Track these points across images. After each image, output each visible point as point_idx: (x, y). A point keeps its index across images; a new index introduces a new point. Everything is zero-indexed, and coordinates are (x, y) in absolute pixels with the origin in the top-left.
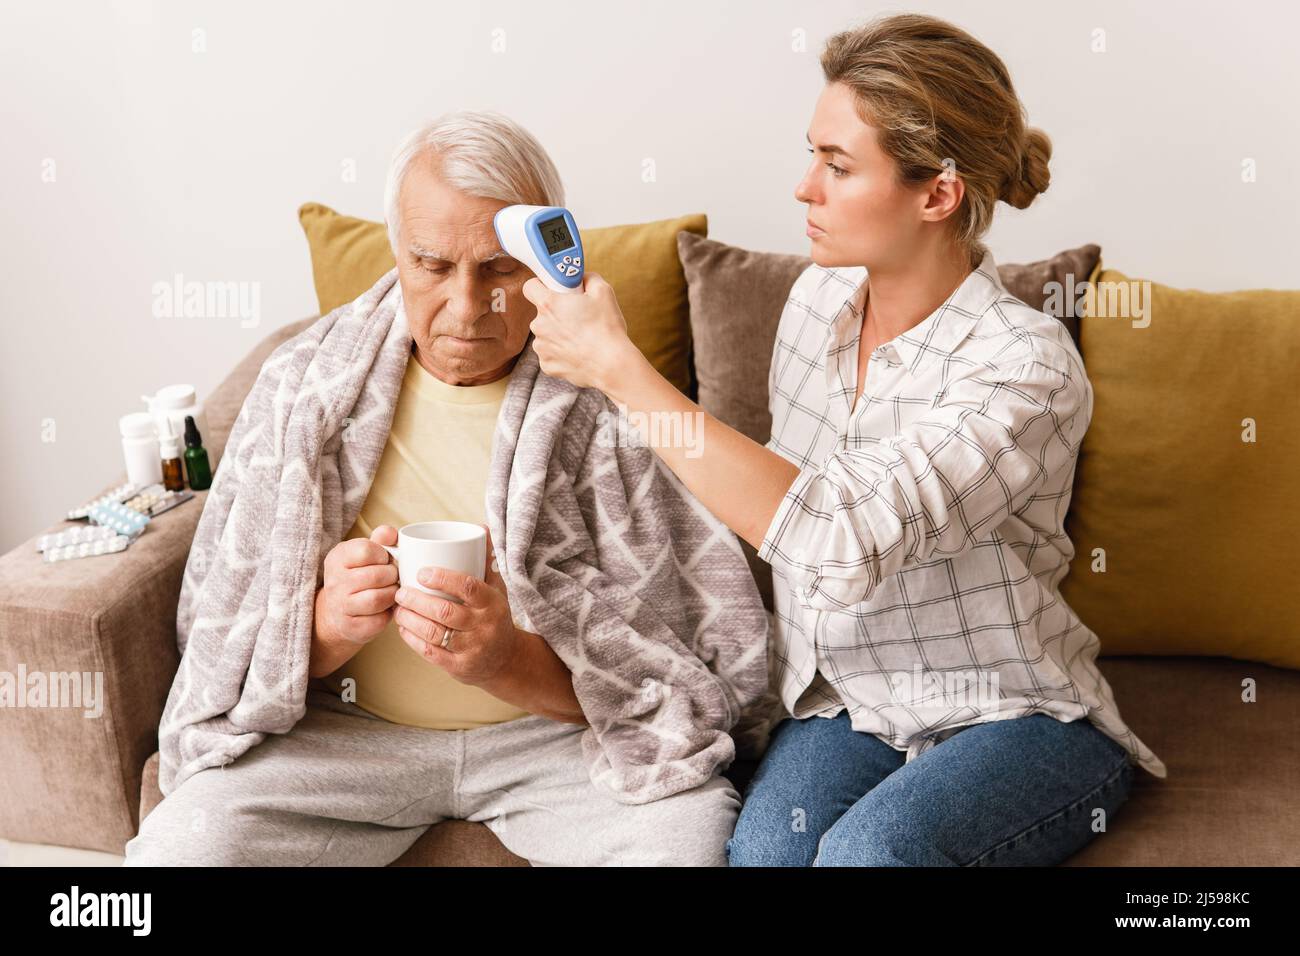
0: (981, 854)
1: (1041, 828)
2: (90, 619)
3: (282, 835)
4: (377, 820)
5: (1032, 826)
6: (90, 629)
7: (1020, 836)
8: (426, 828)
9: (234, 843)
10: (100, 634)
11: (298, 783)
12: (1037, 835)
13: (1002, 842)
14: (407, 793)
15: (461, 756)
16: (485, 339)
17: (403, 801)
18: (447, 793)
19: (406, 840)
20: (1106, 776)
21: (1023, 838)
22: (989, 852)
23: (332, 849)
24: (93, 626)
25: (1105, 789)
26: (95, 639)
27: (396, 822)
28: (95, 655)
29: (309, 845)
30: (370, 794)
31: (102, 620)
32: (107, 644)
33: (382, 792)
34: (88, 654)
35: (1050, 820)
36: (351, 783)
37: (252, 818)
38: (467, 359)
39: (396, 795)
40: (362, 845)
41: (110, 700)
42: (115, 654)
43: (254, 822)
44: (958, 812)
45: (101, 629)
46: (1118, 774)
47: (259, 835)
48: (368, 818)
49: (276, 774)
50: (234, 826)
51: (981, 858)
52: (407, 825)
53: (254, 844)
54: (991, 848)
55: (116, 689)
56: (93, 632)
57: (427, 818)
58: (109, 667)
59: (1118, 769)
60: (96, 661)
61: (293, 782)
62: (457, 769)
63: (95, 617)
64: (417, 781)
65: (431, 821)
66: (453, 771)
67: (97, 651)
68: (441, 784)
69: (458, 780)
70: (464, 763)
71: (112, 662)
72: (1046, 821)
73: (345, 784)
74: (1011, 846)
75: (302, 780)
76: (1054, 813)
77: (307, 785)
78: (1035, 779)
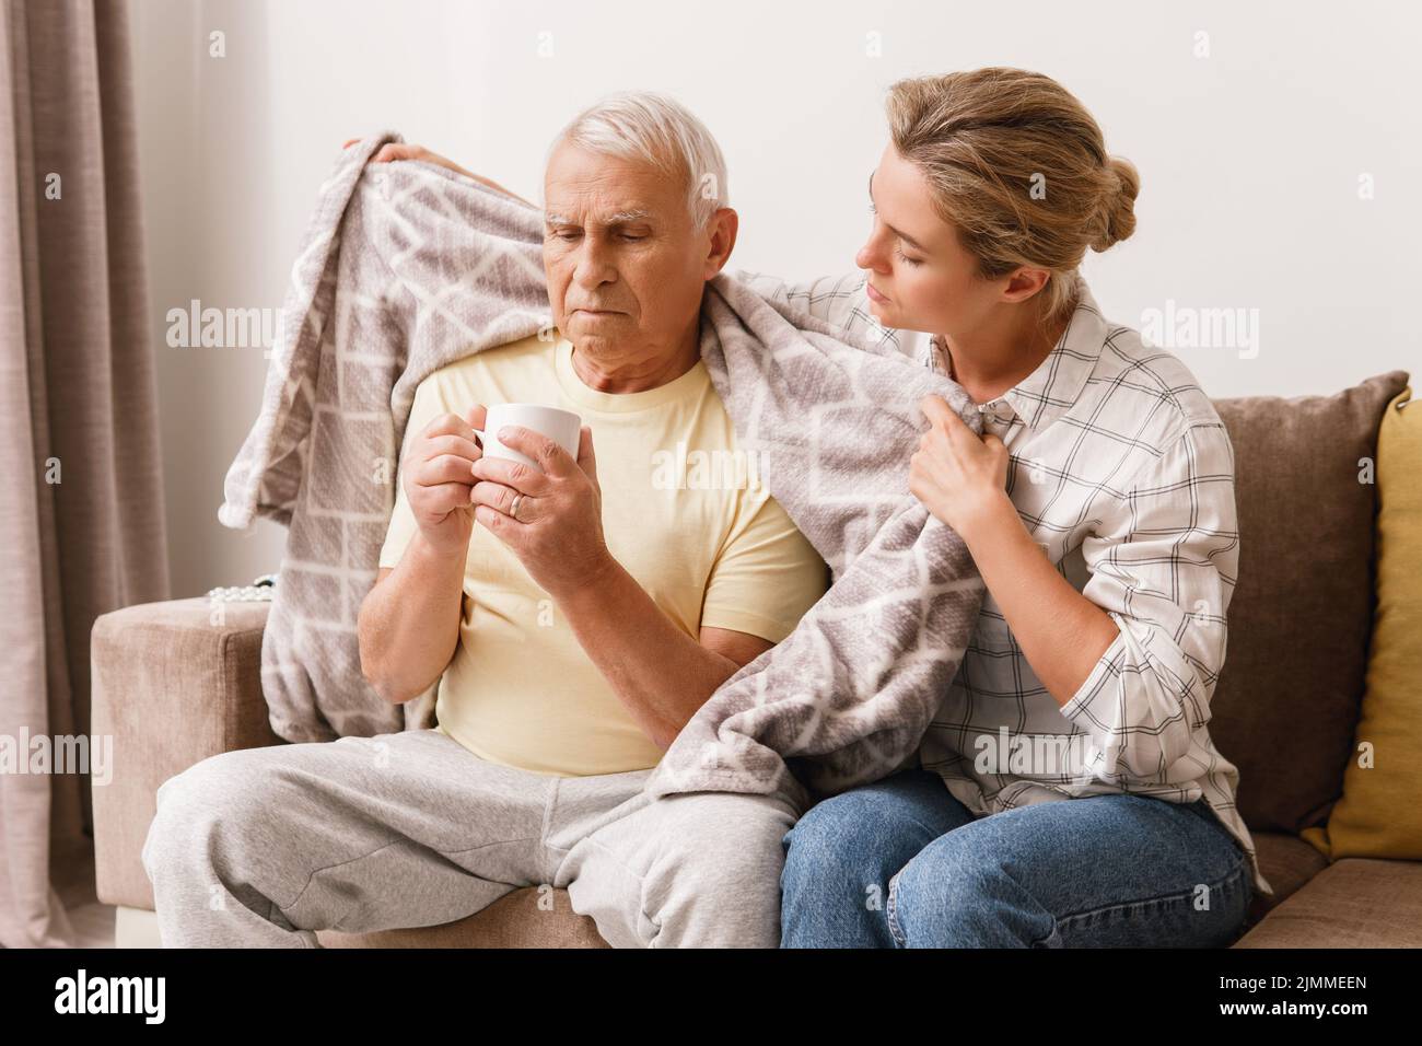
0: (1096, 908)
1: (1160, 905)
2: (219, 636)
3: (322, 818)
4: (442, 848)
5: (1152, 898)
6: (217, 646)
7: (1137, 905)
8: (509, 889)
9: (259, 800)
10: (225, 654)
11: (358, 778)
12: (1155, 914)
13: (1116, 904)
14: (485, 829)
15: (552, 800)
16: (616, 313)
17: (478, 836)
18: (532, 845)
19: (483, 895)
20: (1225, 873)
21: (1140, 908)
22: (1104, 910)
23: (380, 856)
24: (221, 644)
25: (1225, 887)
26: (221, 659)
27: (467, 860)
28: (218, 677)
29: (352, 840)
30: (441, 816)
31: (231, 638)
32: (231, 666)
33: (454, 818)
34: (211, 675)
35: (1170, 899)
36: (420, 796)
37: (290, 785)
38: (597, 335)
39: (471, 829)
40: (420, 870)
41: (226, 730)
42: (239, 680)
43: (292, 791)
44: (1071, 849)
45: (228, 649)
46: (1238, 875)
47: (292, 805)
48: (432, 842)
49: (336, 762)
50: (266, 784)
51: (1094, 913)
52: (480, 872)
53: (284, 811)
54: (1105, 906)
55: (233, 720)
56: (219, 650)
57: (509, 872)
58: (230, 693)
59: (1236, 870)
60: (219, 685)
61: (352, 776)
62: (547, 815)
63: (226, 634)
64: (498, 817)
65: (514, 880)
66: (542, 816)
67: (221, 672)
68: (526, 830)
69: (547, 828)
70: (554, 810)
71: (234, 687)
72: (1165, 899)
73: (411, 796)
74: (1127, 912)
75: (363, 776)
76: (1174, 894)
77: (367, 784)
78: (1152, 848)
